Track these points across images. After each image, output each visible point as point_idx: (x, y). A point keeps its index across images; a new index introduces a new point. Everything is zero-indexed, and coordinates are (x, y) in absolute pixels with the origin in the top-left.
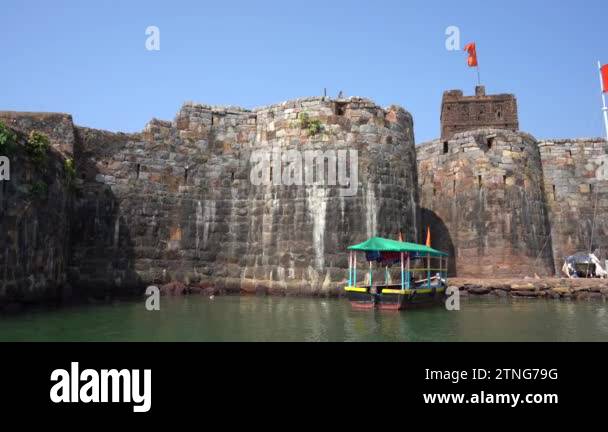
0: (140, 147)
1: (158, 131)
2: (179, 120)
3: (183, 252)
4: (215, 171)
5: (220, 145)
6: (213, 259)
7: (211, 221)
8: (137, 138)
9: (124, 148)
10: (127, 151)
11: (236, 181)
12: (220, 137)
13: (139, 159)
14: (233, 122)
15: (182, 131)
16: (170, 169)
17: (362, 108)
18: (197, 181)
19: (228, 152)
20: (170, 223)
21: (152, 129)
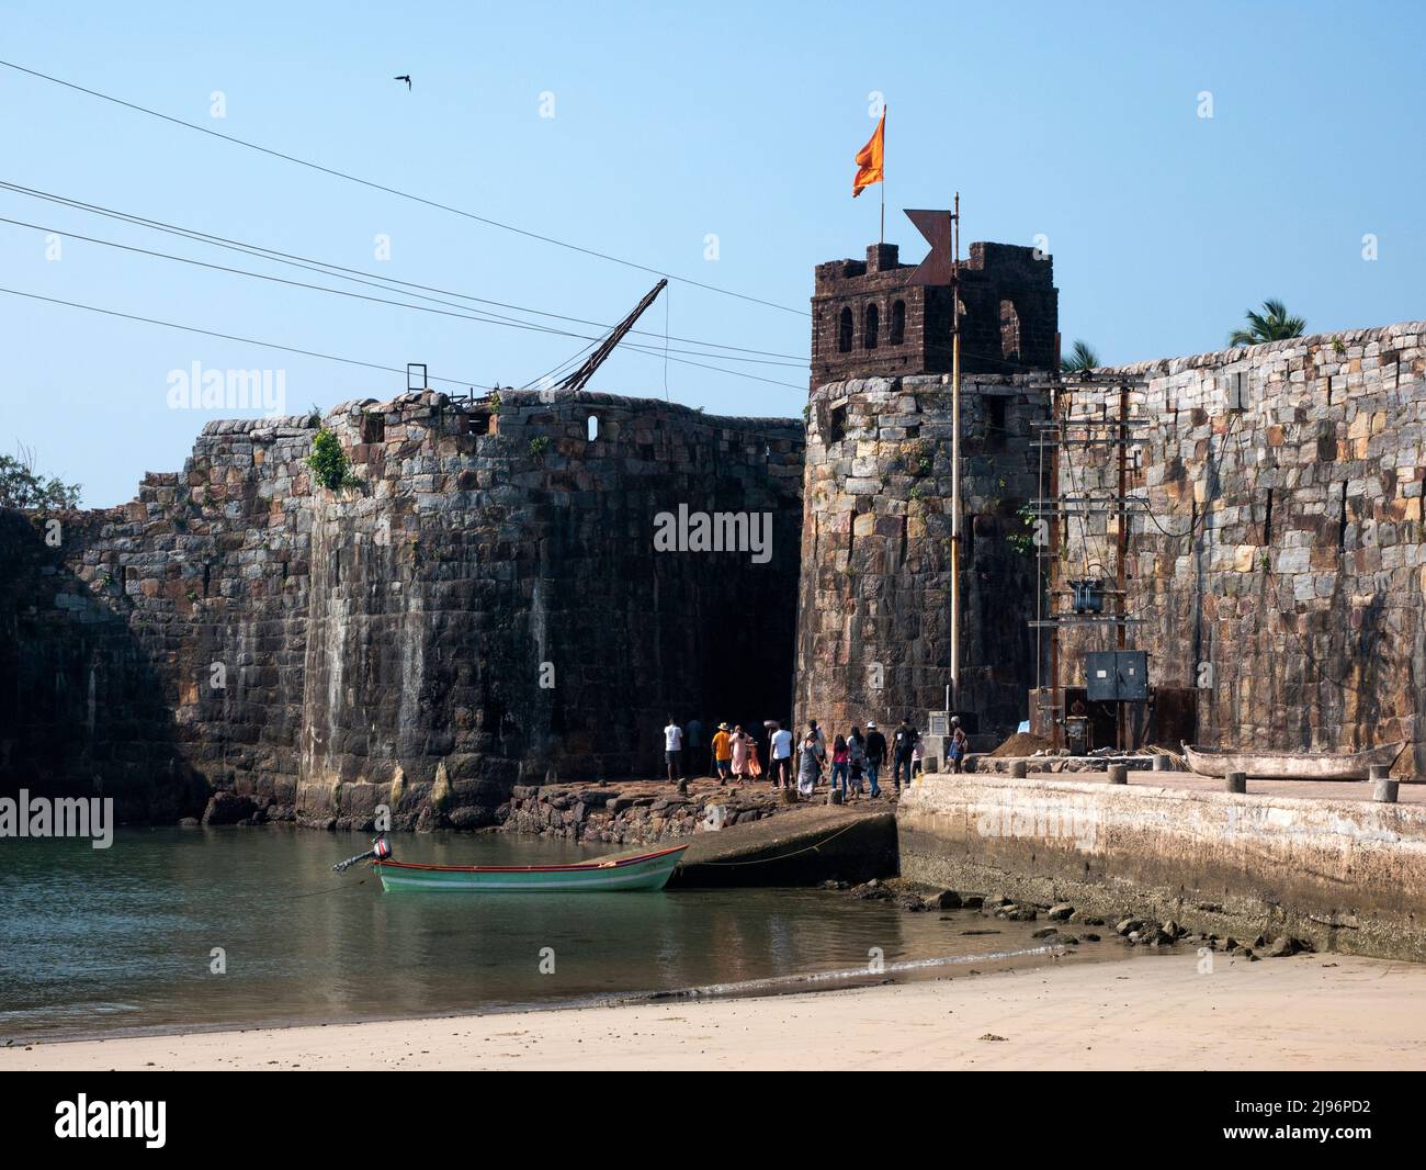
0: (124, 533)
1: (153, 497)
2: (192, 466)
3: (202, 727)
4: (254, 564)
5: (265, 506)
6: (252, 738)
7: (248, 663)
8: (118, 516)
9: (98, 539)
10: (105, 545)
11: (290, 580)
12: (264, 492)
13: (123, 557)
14: (287, 454)
15: (196, 489)
16: (177, 570)
17: (407, 422)
18: (226, 585)
19: (277, 518)
20: (178, 673)
21: (144, 494)
